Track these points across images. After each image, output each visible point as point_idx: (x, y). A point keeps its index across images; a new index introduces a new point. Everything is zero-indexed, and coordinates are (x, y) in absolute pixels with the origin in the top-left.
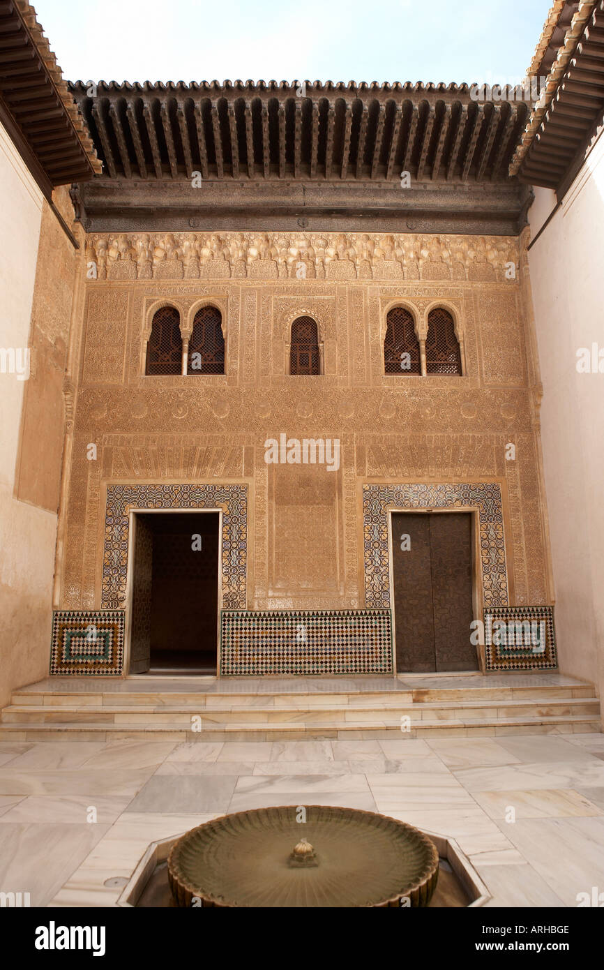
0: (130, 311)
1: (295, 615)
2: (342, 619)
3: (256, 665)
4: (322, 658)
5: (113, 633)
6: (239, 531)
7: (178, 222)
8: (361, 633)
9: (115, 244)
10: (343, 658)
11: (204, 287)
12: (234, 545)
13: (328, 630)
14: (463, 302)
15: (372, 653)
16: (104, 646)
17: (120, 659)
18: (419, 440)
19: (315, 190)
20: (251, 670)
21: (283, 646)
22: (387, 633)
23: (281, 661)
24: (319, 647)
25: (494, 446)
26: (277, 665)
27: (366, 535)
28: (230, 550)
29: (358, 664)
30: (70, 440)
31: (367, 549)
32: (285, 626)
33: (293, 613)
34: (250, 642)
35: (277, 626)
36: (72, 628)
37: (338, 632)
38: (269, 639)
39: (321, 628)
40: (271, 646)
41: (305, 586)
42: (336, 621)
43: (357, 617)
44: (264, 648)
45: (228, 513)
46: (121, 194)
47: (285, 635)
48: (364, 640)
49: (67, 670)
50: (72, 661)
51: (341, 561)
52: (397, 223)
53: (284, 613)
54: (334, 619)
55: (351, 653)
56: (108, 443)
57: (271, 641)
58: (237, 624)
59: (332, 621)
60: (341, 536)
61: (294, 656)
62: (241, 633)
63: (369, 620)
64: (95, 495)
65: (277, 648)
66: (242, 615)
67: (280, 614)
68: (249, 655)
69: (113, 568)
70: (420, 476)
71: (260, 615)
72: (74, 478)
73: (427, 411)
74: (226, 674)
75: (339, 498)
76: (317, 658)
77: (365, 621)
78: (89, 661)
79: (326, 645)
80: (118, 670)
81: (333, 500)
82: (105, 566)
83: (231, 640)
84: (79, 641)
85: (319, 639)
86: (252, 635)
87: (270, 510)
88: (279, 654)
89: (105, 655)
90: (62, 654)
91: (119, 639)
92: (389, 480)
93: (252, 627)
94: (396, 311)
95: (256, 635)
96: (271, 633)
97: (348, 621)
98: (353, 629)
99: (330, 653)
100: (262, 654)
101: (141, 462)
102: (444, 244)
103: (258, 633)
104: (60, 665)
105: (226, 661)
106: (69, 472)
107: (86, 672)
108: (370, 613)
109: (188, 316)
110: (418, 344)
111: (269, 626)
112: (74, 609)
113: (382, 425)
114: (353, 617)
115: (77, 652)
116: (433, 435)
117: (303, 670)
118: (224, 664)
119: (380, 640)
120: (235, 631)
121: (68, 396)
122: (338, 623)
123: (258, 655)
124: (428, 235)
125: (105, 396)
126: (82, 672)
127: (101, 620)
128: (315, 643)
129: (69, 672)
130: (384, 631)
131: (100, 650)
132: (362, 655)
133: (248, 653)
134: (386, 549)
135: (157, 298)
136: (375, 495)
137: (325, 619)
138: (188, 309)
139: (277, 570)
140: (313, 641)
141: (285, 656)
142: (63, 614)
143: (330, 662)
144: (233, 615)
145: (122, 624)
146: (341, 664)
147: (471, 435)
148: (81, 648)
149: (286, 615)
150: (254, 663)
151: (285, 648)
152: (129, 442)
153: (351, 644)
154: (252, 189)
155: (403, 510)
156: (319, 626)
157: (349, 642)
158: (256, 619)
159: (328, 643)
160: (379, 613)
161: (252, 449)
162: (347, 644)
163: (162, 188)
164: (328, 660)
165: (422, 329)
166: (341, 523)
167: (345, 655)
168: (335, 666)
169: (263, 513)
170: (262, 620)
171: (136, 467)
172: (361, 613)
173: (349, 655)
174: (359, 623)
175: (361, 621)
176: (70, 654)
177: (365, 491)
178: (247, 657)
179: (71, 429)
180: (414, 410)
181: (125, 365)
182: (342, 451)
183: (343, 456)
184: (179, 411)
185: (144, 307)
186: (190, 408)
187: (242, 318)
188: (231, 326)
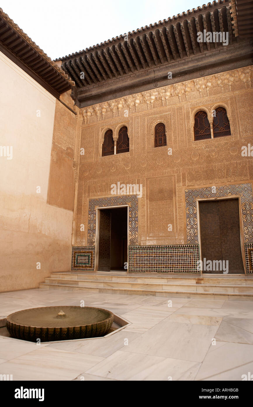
0: (95, 134)
1: (158, 247)
2: (177, 249)
3: (142, 268)
4: (169, 266)
5: (91, 255)
6: (135, 213)
7: (110, 97)
8: (186, 255)
9: (89, 110)
10: (178, 266)
11: (120, 120)
12: (133, 219)
13: (171, 253)
14: (229, 102)
15: (191, 264)
16: (88, 260)
17: (94, 265)
18: (210, 167)
19: (158, 70)
20: (140, 270)
21: (153, 260)
22: (197, 255)
23: (152, 266)
24: (168, 261)
25: (247, 166)
26: (150, 268)
27: (187, 212)
28: (132, 221)
29: (184, 268)
30: (77, 184)
31: (187, 218)
32: (154, 252)
33: (157, 246)
34: (140, 258)
35: (150, 252)
36: (78, 253)
37: (176, 254)
38: (147, 257)
39: (168, 253)
40: (148, 260)
41: (161, 235)
42: (174, 250)
43: (184, 248)
44: (145, 261)
45: (131, 206)
46: (89, 92)
47: (154, 256)
48: (187, 258)
49: (77, 268)
50: (78, 265)
51: (176, 224)
52: (195, 74)
53: (153, 246)
54: (174, 249)
55: (181, 264)
56: (89, 184)
57: (148, 258)
58: (135, 251)
59: (173, 250)
60: (176, 212)
61: (157, 265)
62: (136, 255)
63: (189, 249)
64: (85, 204)
65: (150, 261)
66: (137, 247)
67: (151, 247)
68: (140, 264)
69: (91, 230)
70: (211, 184)
71: (144, 247)
73: (213, 154)
74: (131, 271)
75: (175, 197)
76: (167, 266)
77: (187, 249)
78: (83, 265)
79: (170, 260)
80: (93, 269)
81: (172, 198)
82: (89, 230)
83: (132, 257)
84: (80, 258)
85: (168, 257)
86: (140, 256)
87: (147, 204)
88: (151, 264)
89: (88, 263)
90: (75, 263)
91: (93, 257)
92: (197, 187)
93: (140, 252)
94: (199, 113)
95: (142, 256)
96: (148, 255)
97: (180, 249)
98: (182, 253)
99: (172, 264)
100: (144, 264)
101: (100, 189)
102: (218, 78)
103: (143, 255)
104: (75, 266)
105: (131, 266)
106: (77, 196)
107: (82, 269)
108: (189, 246)
109: (116, 132)
110: (209, 125)
111: (147, 252)
112: (79, 246)
113: (193, 163)
114: (182, 248)
115: (79, 262)
116: (217, 164)
117: (161, 270)
118: (130, 267)
119: (194, 258)
120: (134, 254)
121: (75, 168)
122: (175, 251)
123: (143, 264)
124: (210, 76)
125: (88, 166)
126: (81, 269)
127: (87, 250)
128: (166, 259)
129: (77, 269)
130: (196, 254)
131: (87, 261)
132: (186, 265)
133: (139, 263)
134: (196, 217)
135: (104, 127)
136: (190, 194)
137: (170, 249)
138: (115, 129)
139: (150, 229)
140: (165, 258)
141: (154, 265)
142: (75, 248)
143: (172, 267)
144: (133, 248)
145: (94, 251)
146: (177, 268)
147: (235, 162)
148: (81, 260)
149: (154, 247)
150: (141, 267)
151: (154, 261)
152: (96, 183)
153: (181, 260)
154: (134, 77)
155: (203, 200)
156: (167, 252)
157: (180, 259)
158: (142, 249)
159: (171, 259)
160: (193, 246)
161: (140, 180)
162: (179, 260)
163: (102, 85)
164: (171, 267)
165: (210, 118)
166: (176, 207)
167: (179, 265)
168: (174, 269)
169: (144, 205)
170: (144, 249)
171: (98, 192)
172: (186, 246)
173: (180, 264)
174: (185, 250)
175: (185, 249)
176: (77, 263)
177: (186, 192)
178: (139, 265)
179: (77, 180)
180: (207, 155)
181: (94, 154)
182: (176, 177)
183: (176, 178)
184: (113, 169)
185: (100, 131)
186: (117, 167)
187: (135, 128)
188: (131, 132)
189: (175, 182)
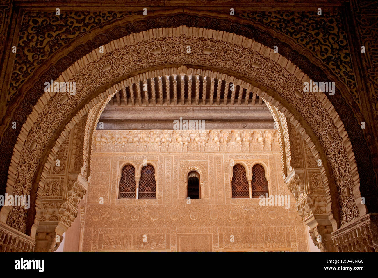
0: (112, 167)
7: (135, 125)
9: (105, 135)
11: (146, 156)
14: (268, 161)
18: (249, 230)
19: (198, 110)
25: (285, 232)
30: (83, 231)
46: (108, 113)
52: (237, 125)
56: (101, 232)
70: (249, 248)
73: (252, 216)
92: (235, 250)
94: (237, 166)
101: (116, 242)
102: (259, 134)
106: (82, 246)
109: (139, 170)
110: (248, 182)
113: (231, 223)
116: (255, 227)
125: (99, 209)
135: (124, 161)
138: (139, 166)
147: (274, 227)
152: (111, 232)
154: (169, 110)
161: (169, 235)
163: (127, 110)
165: (249, 175)
171: (114, 244)
179: (83, 225)
180: (246, 215)
181: (109, 194)
182: (212, 236)
183: (212, 238)
184: (135, 217)
185: (118, 166)
186: (140, 215)
187: (164, 171)
188: (159, 175)
189: (211, 242)
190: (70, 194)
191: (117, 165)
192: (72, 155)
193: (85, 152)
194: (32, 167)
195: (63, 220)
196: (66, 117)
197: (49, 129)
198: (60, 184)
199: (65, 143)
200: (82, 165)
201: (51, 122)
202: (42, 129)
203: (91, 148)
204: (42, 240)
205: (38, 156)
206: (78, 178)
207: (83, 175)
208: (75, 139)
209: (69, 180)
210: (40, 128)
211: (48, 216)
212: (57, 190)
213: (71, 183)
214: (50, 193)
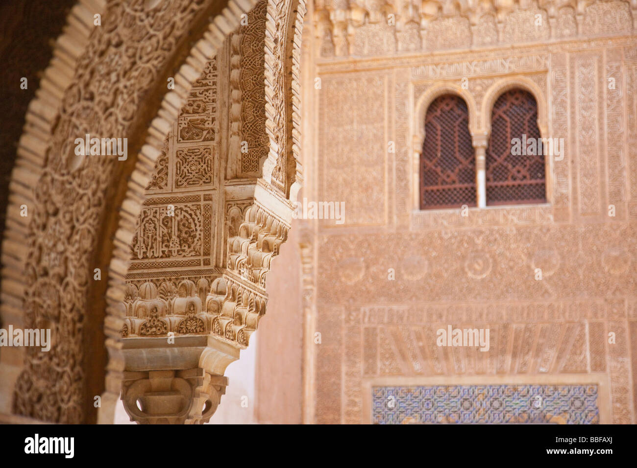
0: (390, 108)
11: (505, 59)
30: (312, 317)
56: (369, 320)
64: (353, 403)
72: (320, 377)
101: (422, 349)
109: (483, 109)
125: (360, 245)
135: (429, 83)
138: (481, 96)
152: (402, 319)
161: (600, 325)
171: (415, 357)
179: (312, 301)
181: (386, 196)
184: (477, 267)
185: (411, 99)
186: (495, 261)
187: (573, 107)
188: (555, 121)
190: (234, 248)
191: (406, 97)
192: (231, 121)
193: (270, 110)
194: (82, 219)
195: (221, 327)
196: (174, 48)
197: (122, 93)
198: (201, 219)
199: (206, 85)
200: (266, 153)
201: (125, 73)
202: (97, 99)
203: (291, 89)
204: (161, 391)
205: (98, 182)
206: (256, 196)
207: (273, 182)
208: (234, 67)
209: (228, 203)
210: (92, 98)
211: (175, 319)
212: (194, 237)
213: (234, 211)
214: (175, 248)
